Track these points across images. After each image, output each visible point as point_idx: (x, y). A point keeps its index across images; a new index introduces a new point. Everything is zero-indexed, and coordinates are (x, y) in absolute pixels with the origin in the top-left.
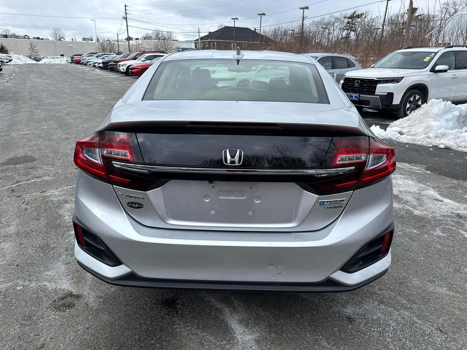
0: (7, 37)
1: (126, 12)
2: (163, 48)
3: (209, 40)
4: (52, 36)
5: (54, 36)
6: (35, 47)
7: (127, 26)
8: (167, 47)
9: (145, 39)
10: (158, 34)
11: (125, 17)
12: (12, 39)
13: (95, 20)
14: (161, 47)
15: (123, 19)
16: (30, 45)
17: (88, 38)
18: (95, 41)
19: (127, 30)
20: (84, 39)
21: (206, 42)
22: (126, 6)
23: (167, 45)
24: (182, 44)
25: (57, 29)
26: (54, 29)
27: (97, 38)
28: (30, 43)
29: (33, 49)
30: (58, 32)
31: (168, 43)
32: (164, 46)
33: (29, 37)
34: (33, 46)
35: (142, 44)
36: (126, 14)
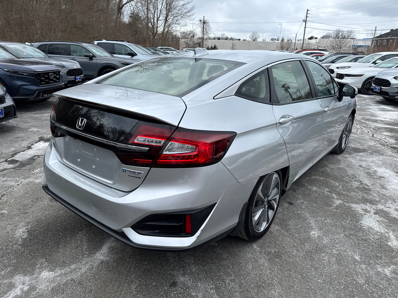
0: (219, 40)
1: (307, 15)
2: (337, 46)
3: (388, 38)
4: (250, 37)
5: (252, 38)
6: (235, 46)
7: (305, 27)
8: (341, 45)
9: (323, 38)
10: (339, 33)
11: (305, 20)
12: (223, 40)
13: (281, 24)
14: (336, 45)
15: (303, 22)
16: (232, 45)
17: (275, 38)
18: (280, 41)
19: (304, 31)
20: (272, 40)
21: (385, 39)
22: (308, 10)
23: (342, 43)
24: (359, 42)
25: (255, 32)
26: (253, 32)
27: (283, 38)
28: (232, 44)
29: (233, 48)
30: (255, 35)
31: (343, 42)
32: (339, 44)
33: (233, 39)
34: (234, 46)
35: (319, 43)
36: (307, 17)
